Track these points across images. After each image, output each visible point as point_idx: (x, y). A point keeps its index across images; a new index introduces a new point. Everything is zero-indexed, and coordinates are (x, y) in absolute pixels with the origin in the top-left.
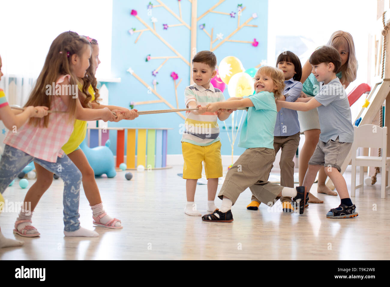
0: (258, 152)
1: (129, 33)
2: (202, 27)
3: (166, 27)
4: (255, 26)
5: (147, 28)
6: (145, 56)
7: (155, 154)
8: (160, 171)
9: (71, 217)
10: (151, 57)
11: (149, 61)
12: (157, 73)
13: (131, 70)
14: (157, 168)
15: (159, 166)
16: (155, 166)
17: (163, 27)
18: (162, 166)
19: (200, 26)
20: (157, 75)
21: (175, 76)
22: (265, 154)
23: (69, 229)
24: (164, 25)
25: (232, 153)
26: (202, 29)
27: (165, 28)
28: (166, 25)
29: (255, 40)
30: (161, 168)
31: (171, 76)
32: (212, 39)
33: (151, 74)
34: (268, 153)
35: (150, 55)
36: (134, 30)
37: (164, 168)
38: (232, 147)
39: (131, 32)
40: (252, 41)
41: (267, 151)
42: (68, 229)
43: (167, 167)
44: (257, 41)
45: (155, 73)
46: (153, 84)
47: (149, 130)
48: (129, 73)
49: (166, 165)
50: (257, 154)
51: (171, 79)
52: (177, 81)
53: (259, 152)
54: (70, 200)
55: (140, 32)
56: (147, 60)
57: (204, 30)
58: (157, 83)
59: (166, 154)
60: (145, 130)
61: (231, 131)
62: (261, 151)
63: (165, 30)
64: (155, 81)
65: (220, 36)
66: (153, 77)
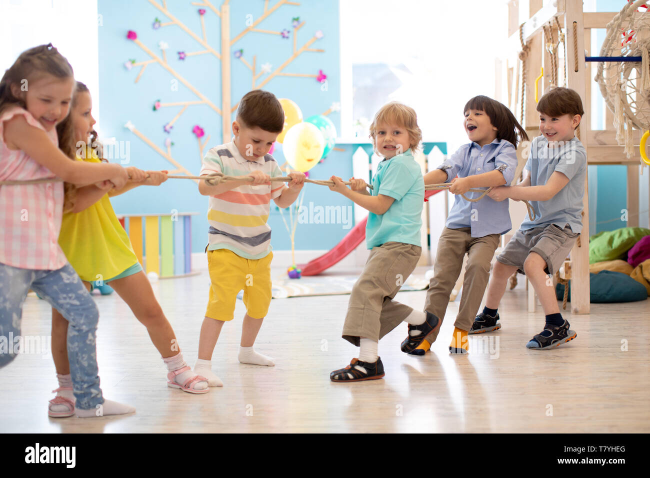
0: (400, 253)
1: (125, 68)
2: (238, 54)
3: (182, 56)
4: (321, 51)
5: (154, 58)
6: (152, 102)
7: (174, 252)
8: (183, 280)
9: (91, 384)
10: (162, 104)
11: (159, 109)
12: (171, 127)
13: (130, 126)
14: (177, 275)
15: (180, 271)
16: (174, 272)
17: (177, 56)
18: (185, 271)
19: (235, 53)
20: (172, 131)
21: (199, 132)
22: (411, 256)
23: (89, 405)
24: (179, 53)
25: (293, 247)
26: (239, 57)
27: (181, 58)
28: (183, 53)
29: (321, 72)
30: (182, 274)
31: (194, 131)
32: (254, 71)
33: (162, 130)
34: (415, 254)
35: (159, 101)
36: (133, 62)
37: (187, 274)
38: (292, 237)
39: (129, 65)
40: (317, 74)
41: (414, 252)
42: (87, 405)
43: (193, 273)
44: (324, 73)
45: (168, 128)
46: (165, 145)
47: (162, 217)
48: (126, 130)
49: (190, 270)
50: (400, 257)
51: (193, 137)
52: (203, 139)
53: (402, 254)
54: (85, 359)
55: (143, 66)
56: (155, 109)
57: (242, 58)
58: (172, 144)
59: (190, 252)
60: (155, 217)
61: (289, 214)
62: (406, 252)
63: (181, 61)
64: (169, 141)
65: (266, 67)
66: (165, 134)
